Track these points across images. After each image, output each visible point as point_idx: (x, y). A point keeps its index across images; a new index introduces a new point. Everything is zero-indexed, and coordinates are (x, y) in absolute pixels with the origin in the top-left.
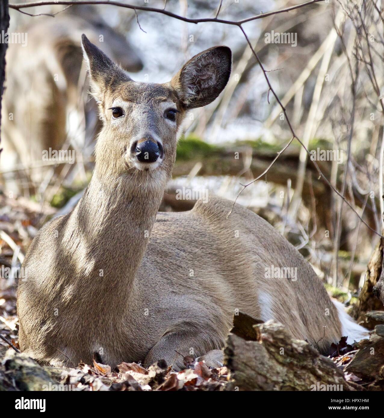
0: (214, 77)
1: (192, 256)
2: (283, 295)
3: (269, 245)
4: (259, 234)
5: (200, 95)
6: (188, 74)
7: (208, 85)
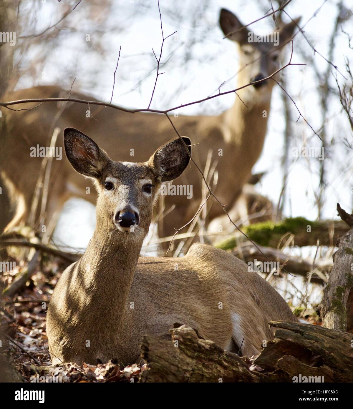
0: (178, 159)
1: (178, 287)
2: (251, 316)
3: (242, 279)
4: (235, 271)
5: (169, 172)
6: (160, 157)
7: (175, 165)
